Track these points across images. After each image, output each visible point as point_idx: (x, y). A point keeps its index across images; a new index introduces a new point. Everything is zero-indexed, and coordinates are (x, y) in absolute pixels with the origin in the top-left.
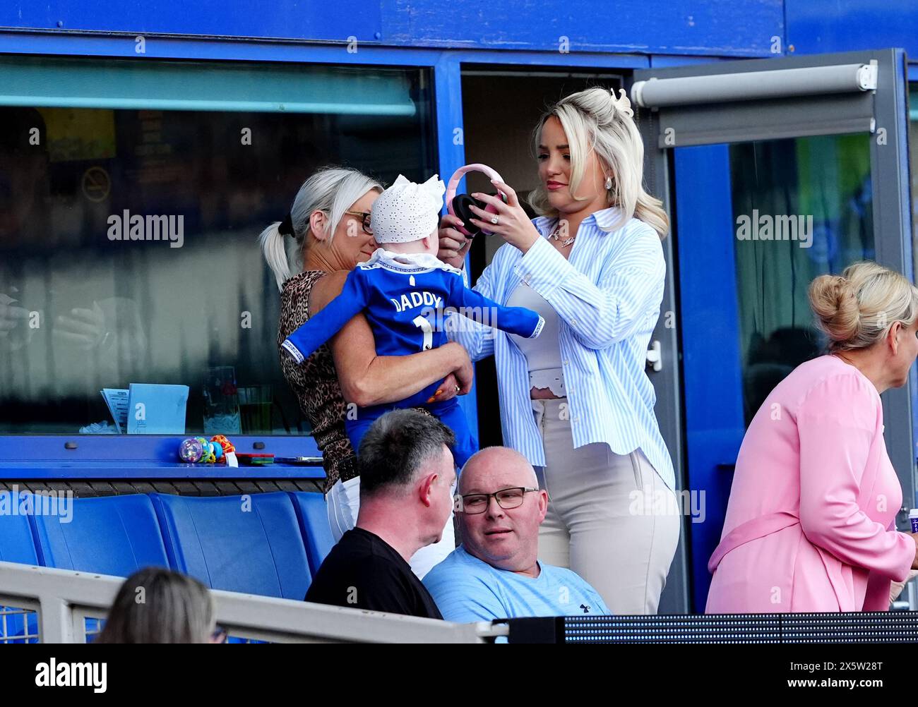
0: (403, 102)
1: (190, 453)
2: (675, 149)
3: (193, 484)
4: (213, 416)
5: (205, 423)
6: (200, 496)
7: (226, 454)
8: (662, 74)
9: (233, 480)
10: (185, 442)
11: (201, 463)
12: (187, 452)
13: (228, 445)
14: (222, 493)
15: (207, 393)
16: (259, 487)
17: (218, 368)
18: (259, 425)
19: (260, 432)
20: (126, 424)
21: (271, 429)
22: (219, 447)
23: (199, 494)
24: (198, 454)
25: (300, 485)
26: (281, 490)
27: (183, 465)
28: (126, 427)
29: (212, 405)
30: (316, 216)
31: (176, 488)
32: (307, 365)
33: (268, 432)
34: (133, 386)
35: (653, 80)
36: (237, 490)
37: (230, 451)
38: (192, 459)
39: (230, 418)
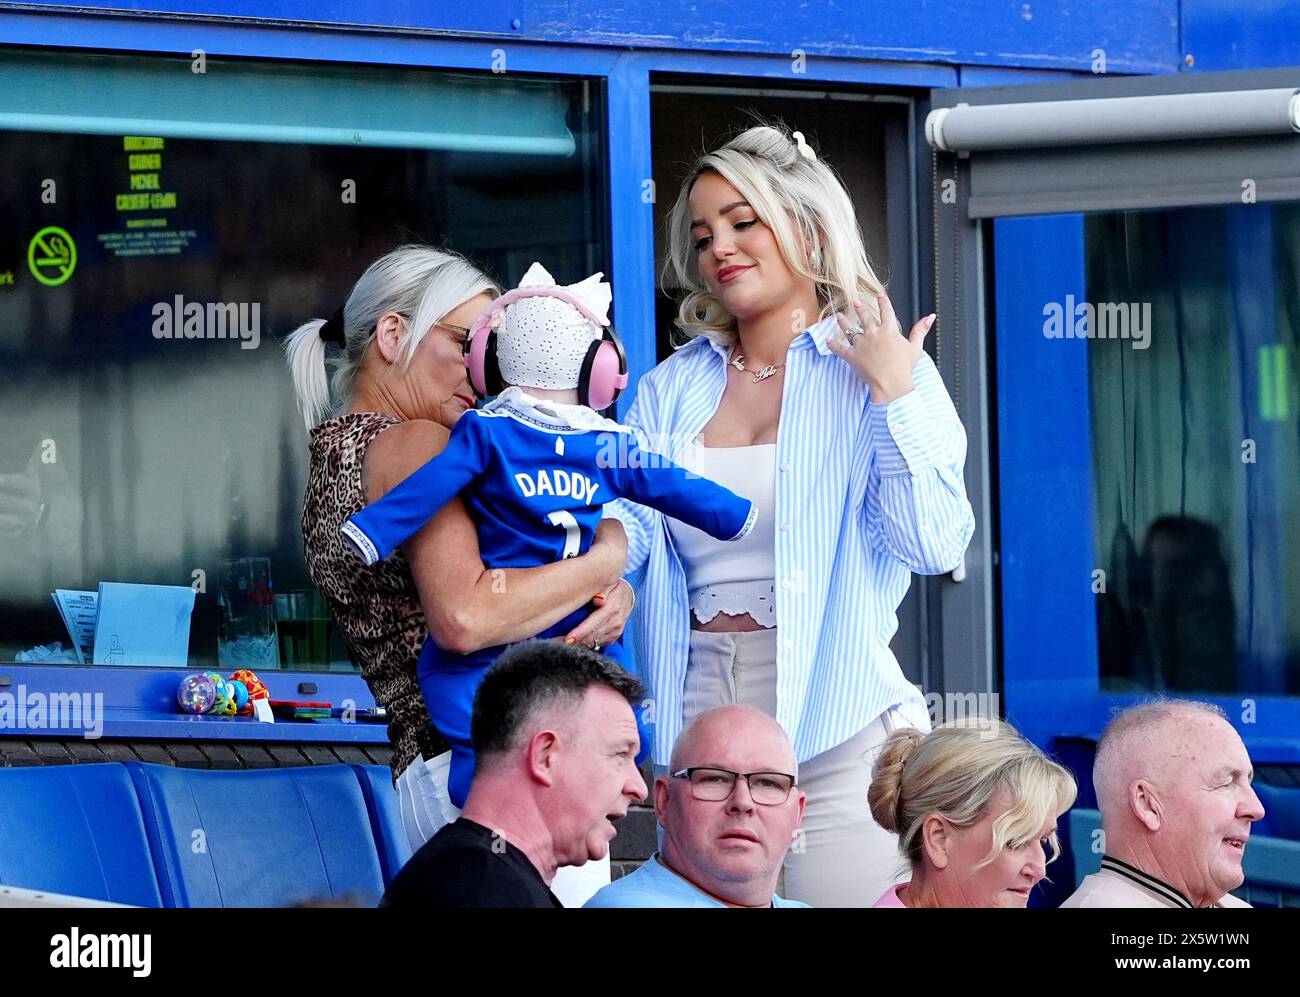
0: (554, 132)
1: (195, 698)
2: (996, 221)
3: (198, 748)
4: (233, 638)
5: (221, 649)
6: (209, 768)
7: (255, 702)
8: (977, 97)
9: (265, 744)
10: (189, 679)
11: (211, 714)
12: (190, 695)
13: (258, 686)
14: (245, 765)
15: (225, 602)
16: (306, 757)
17: (242, 561)
18: (308, 654)
19: (308, 666)
20: (92, 647)
21: (328, 662)
22: (243, 690)
23: (209, 764)
24: (208, 700)
25: (373, 754)
26: (341, 761)
27: (182, 717)
28: (92, 653)
29: (232, 620)
30: (388, 322)
31: (171, 755)
32: (356, 571)
33: (323, 667)
34: (105, 585)
35: (963, 107)
36: (270, 760)
37: (261, 696)
38: (198, 708)
39: (261, 641)
